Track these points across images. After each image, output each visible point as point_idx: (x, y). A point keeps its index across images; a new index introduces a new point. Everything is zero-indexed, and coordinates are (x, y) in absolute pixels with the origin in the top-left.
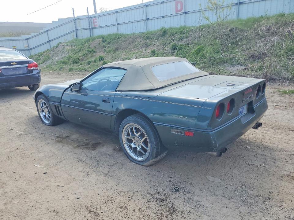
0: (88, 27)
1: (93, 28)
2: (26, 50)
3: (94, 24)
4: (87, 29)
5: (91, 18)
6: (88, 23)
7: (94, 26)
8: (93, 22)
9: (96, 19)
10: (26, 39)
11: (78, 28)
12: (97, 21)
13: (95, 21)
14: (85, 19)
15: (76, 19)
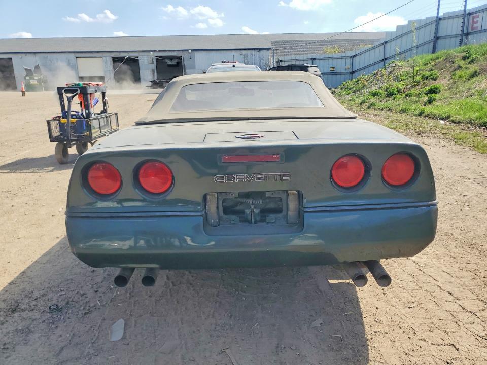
0: (460, 33)
1: (468, 34)
2: (347, 73)
3: (473, 26)
4: (456, 36)
5: (470, 14)
6: (461, 25)
7: (473, 29)
8: (471, 22)
9: (478, 17)
10: (351, 57)
11: (439, 35)
12: (479, 19)
13: (475, 20)
14: (458, 16)
15: (440, 19)
